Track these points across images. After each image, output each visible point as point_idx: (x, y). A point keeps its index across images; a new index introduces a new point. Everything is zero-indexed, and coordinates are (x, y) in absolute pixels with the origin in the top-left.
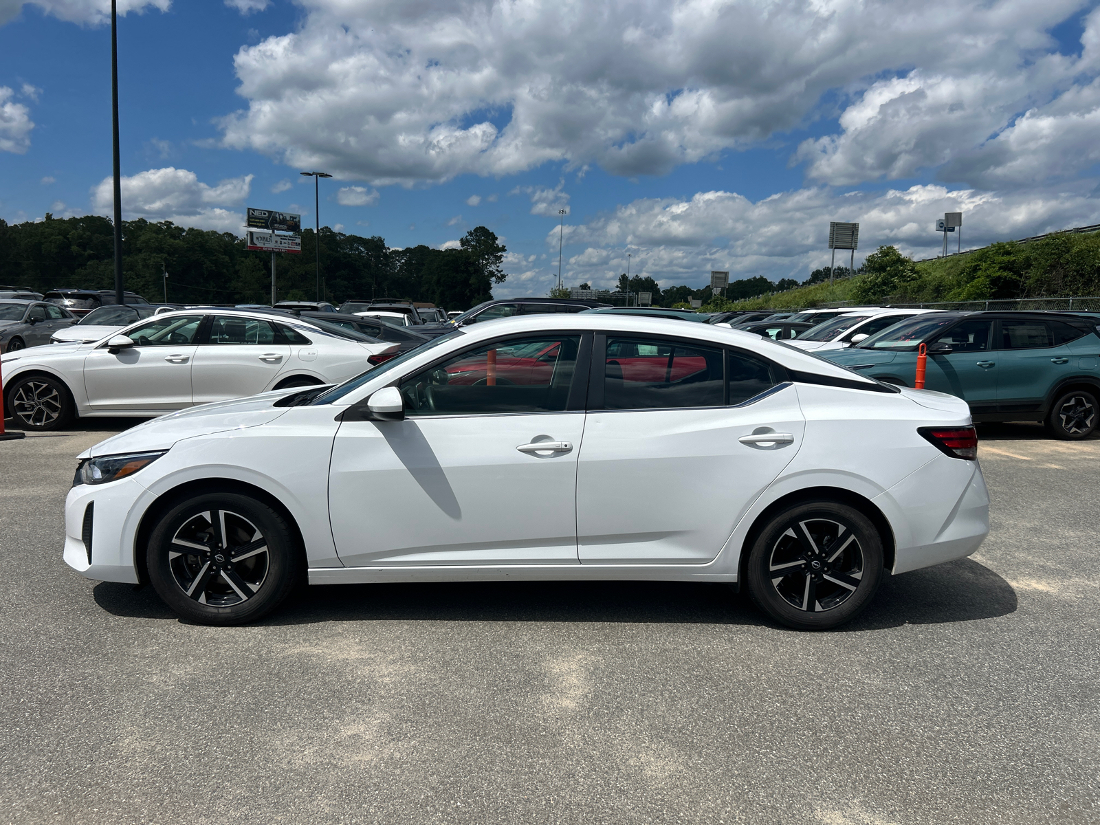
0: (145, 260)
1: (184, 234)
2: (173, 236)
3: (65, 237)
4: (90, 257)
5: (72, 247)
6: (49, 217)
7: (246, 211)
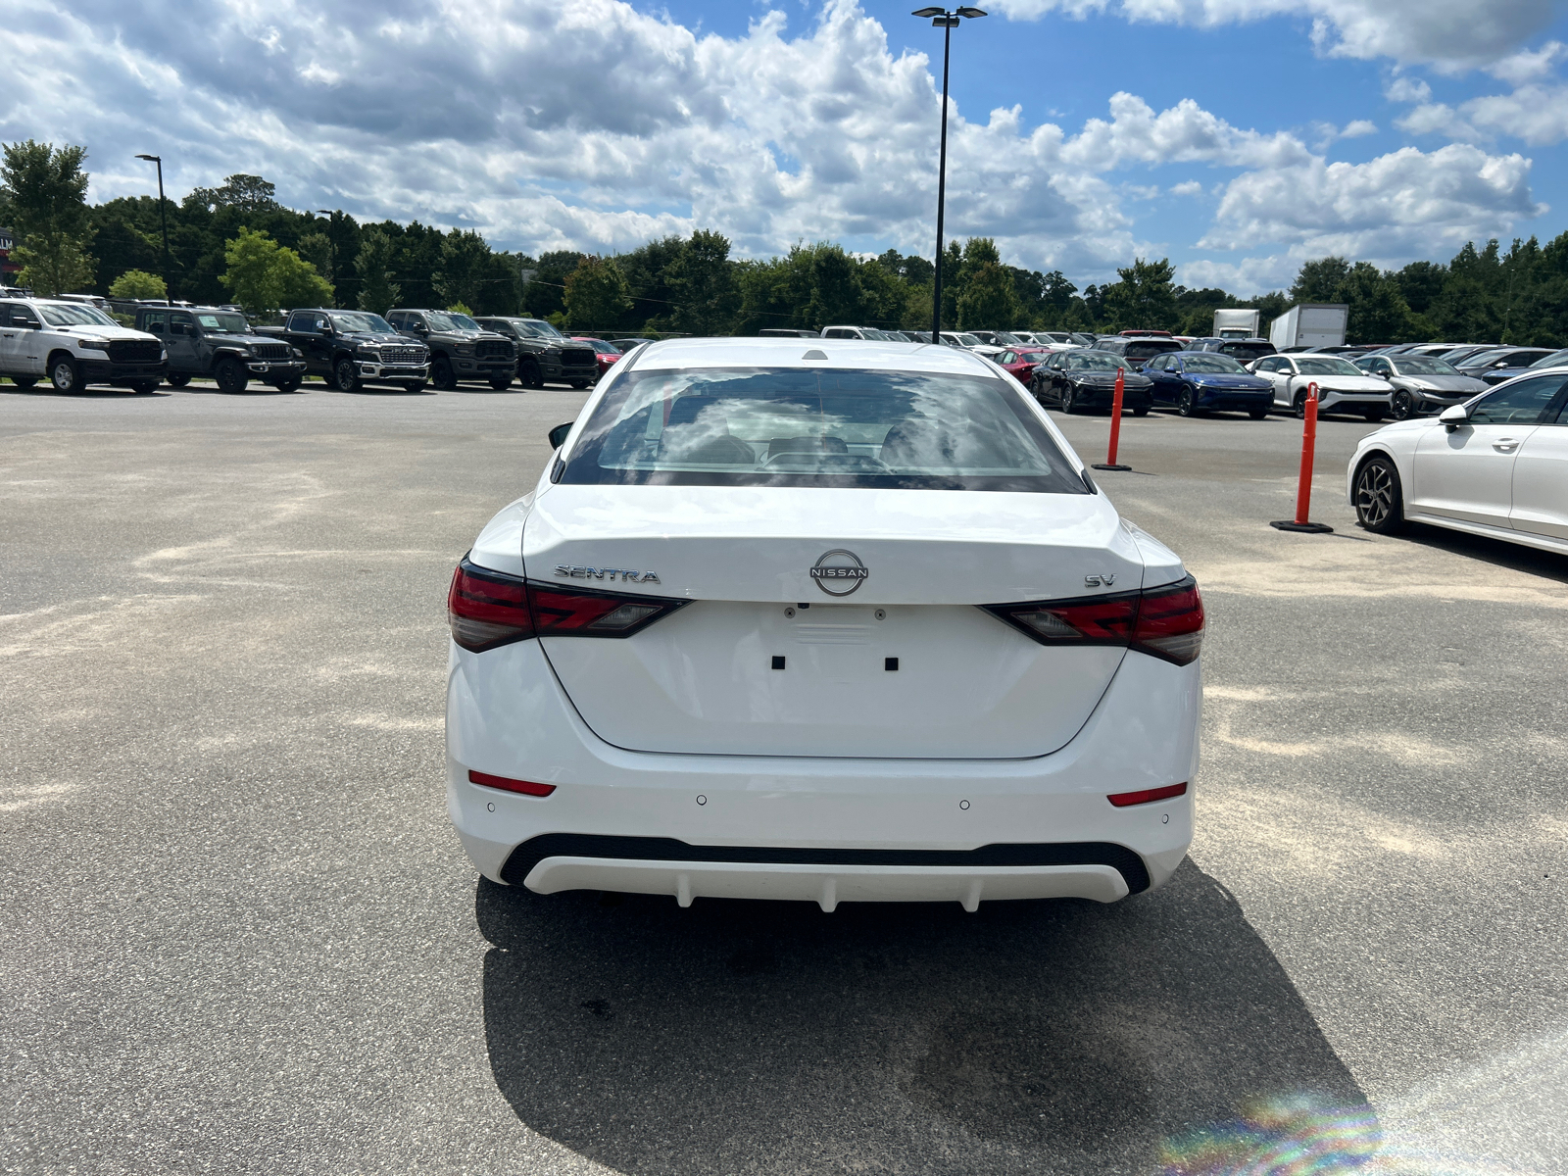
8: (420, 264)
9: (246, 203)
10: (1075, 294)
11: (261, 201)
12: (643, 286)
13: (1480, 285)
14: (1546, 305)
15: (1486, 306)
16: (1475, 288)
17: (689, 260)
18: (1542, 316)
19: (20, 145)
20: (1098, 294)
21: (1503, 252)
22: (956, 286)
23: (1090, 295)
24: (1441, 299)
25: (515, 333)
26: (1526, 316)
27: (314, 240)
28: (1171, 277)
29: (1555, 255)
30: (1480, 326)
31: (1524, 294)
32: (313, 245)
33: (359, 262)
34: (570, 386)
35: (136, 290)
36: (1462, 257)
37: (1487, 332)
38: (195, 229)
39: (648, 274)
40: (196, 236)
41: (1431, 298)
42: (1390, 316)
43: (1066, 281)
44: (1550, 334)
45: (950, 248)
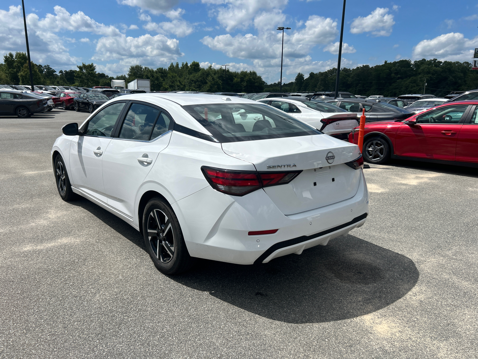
0: (421, 78)
1: (441, 64)
2: (436, 66)
3: (390, 71)
4: (399, 78)
5: (392, 74)
6: (386, 62)
7: (474, 49)
10: (56, 73)
13: (176, 75)
14: (192, 81)
15: (179, 81)
16: (175, 76)
18: (192, 84)
20: (64, 73)
21: (180, 66)
22: (14, 69)
23: (61, 74)
24: (167, 78)
26: (188, 84)
28: (95, 69)
29: (192, 67)
30: (178, 86)
31: (187, 77)
36: (171, 67)
37: (180, 88)
41: (165, 78)
42: (160, 83)
43: (52, 68)
44: (194, 88)
45: (9, 55)
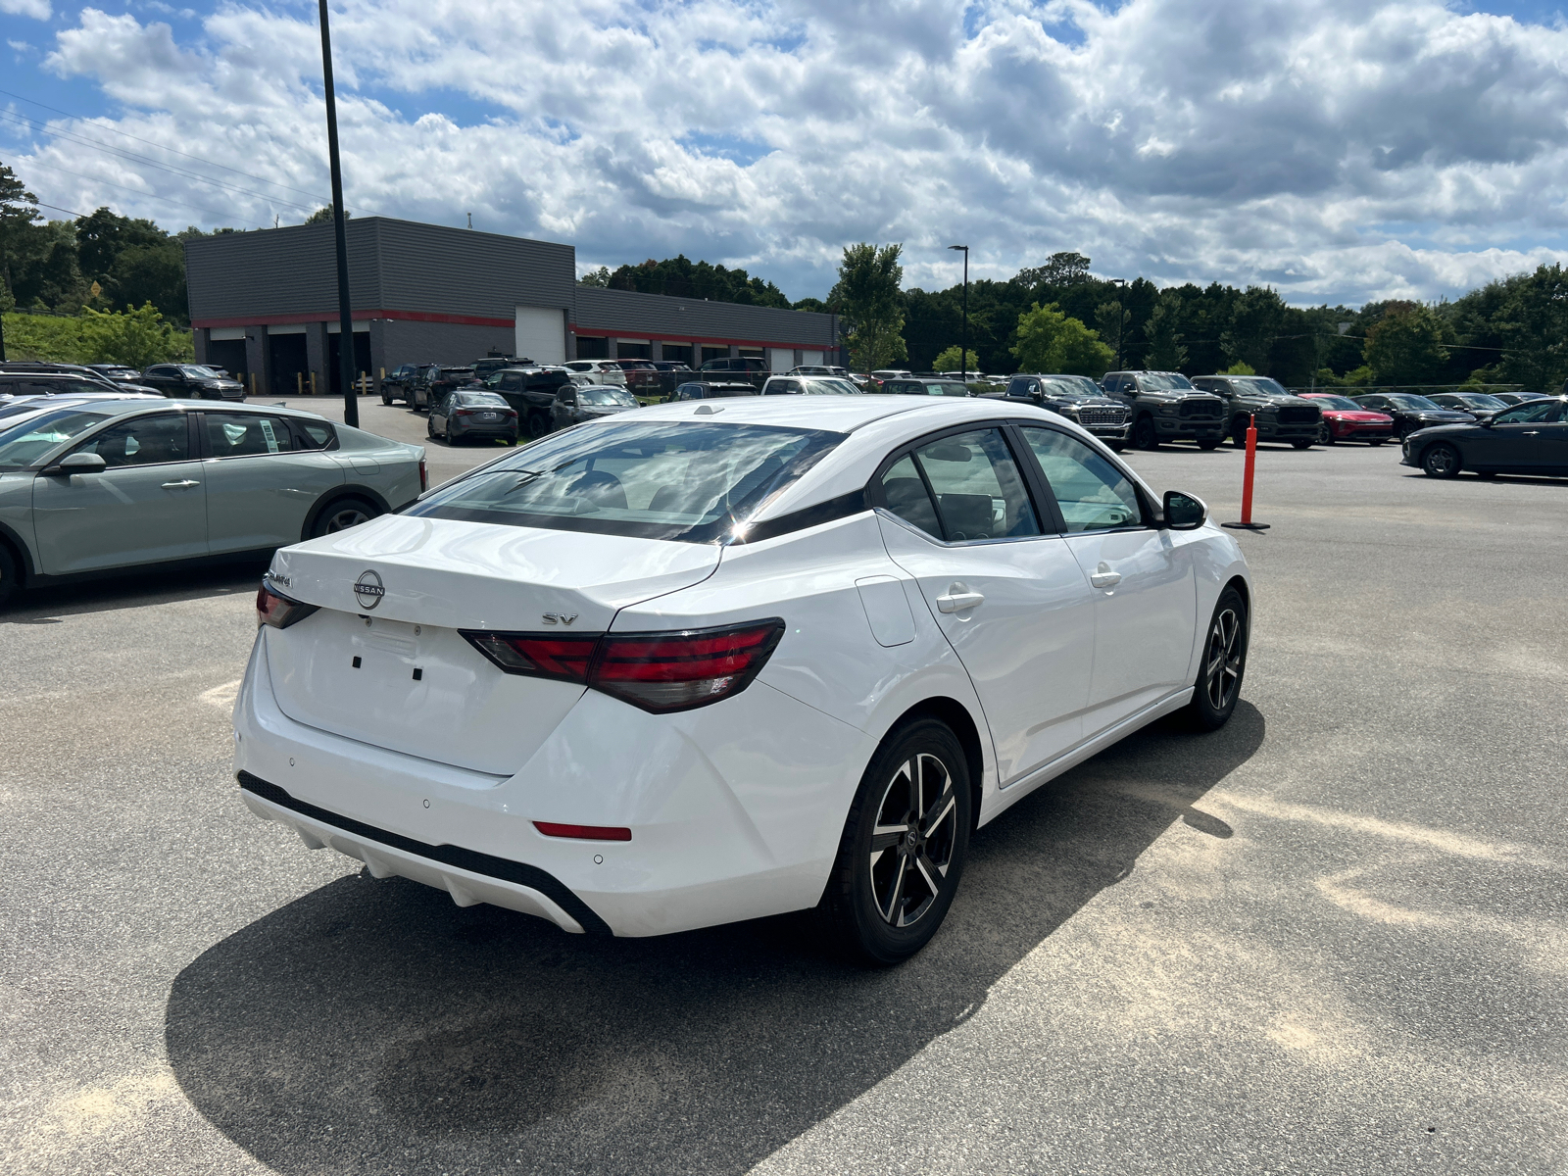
8: (1215, 324)
9: (1063, 279)
11: (1076, 275)
12: (1473, 333)
17: (1527, 300)
19: (856, 247)
25: (1232, 391)
27: (1110, 308)
32: (1108, 313)
33: (1149, 327)
34: (1290, 446)
35: (954, 364)
38: (1010, 306)
39: (1480, 319)
40: (1011, 313)
